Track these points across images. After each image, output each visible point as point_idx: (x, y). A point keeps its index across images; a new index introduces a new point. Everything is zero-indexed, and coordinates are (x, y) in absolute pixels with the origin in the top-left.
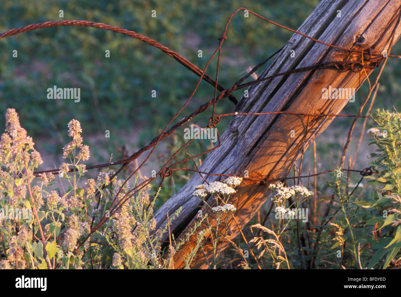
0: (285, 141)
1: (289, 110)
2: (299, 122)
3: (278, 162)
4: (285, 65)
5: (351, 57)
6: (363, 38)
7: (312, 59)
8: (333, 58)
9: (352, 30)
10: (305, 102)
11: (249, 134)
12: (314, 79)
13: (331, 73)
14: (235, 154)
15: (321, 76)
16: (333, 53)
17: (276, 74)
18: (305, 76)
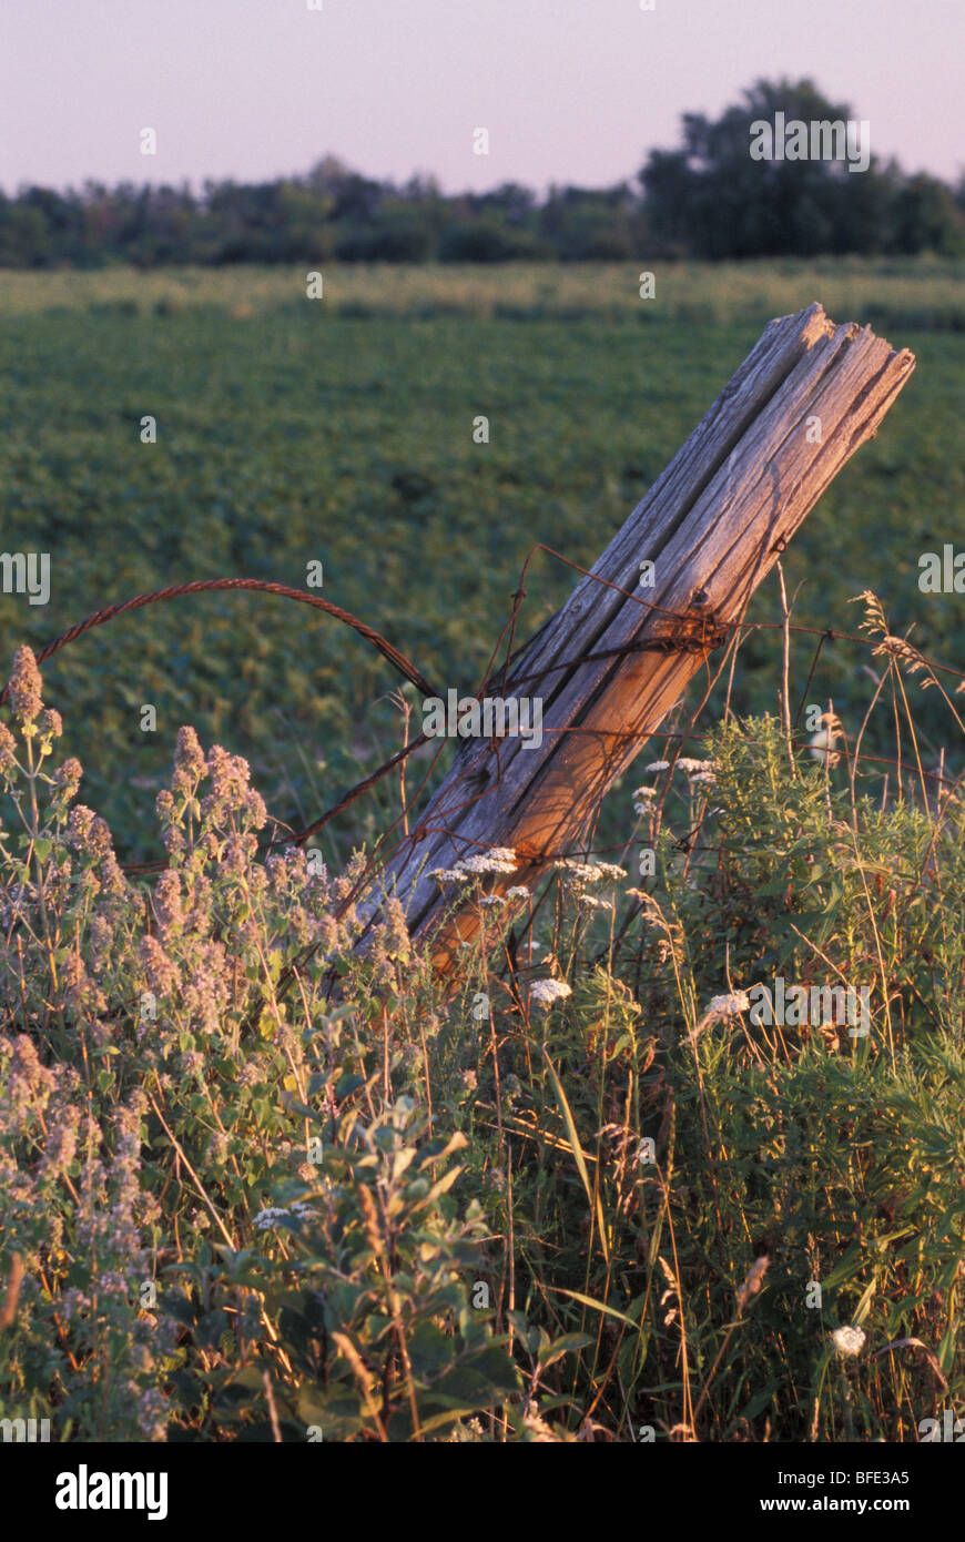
0: (571, 785)
1: (584, 727)
2: (594, 748)
3: (560, 824)
4: (567, 651)
5: (685, 629)
6: (705, 596)
7: (620, 635)
8: (657, 630)
9: (688, 582)
10: (610, 710)
11: (511, 774)
12: (623, 670)
13: (652, 658)
14: (481, 815)
15: (637, 663)
16: (655, 624)
17: (549, 669)
18: (607, 665)
